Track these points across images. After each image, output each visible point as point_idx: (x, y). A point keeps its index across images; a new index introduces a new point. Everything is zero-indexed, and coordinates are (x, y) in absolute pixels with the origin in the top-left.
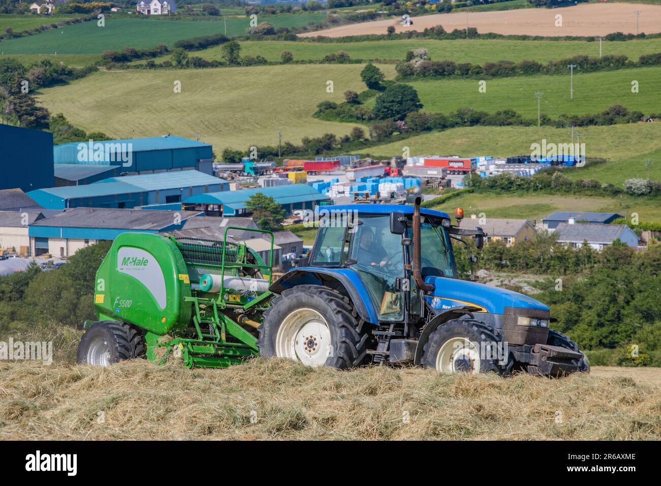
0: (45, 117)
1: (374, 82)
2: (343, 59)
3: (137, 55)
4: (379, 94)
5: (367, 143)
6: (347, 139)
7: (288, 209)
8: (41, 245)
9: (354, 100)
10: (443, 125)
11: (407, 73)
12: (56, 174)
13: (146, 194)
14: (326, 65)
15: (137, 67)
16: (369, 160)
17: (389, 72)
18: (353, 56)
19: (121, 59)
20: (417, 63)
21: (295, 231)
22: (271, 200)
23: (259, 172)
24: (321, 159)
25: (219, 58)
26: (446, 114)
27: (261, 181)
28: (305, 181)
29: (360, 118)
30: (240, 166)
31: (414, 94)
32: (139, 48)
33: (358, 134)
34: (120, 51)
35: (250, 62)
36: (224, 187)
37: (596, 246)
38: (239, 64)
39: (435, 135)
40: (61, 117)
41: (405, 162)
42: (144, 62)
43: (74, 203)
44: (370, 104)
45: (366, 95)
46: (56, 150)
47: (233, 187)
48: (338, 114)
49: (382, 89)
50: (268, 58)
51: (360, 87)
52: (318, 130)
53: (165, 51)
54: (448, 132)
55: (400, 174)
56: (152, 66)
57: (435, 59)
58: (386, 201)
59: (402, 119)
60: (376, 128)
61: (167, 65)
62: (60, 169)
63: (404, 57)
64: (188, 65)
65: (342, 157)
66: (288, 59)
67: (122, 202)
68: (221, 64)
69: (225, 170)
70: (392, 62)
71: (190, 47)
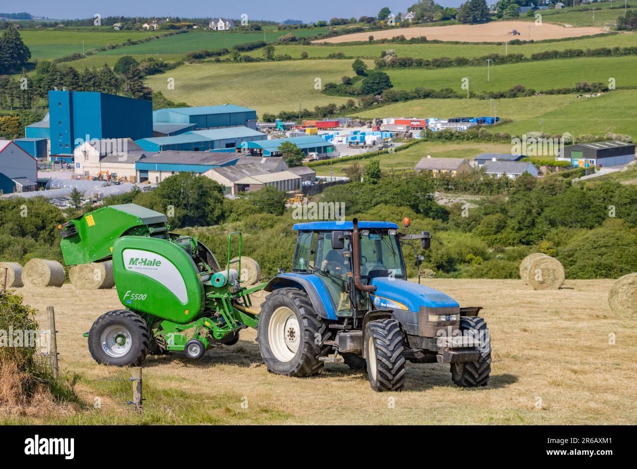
0: (149, 93)
1: (360, 71)
2: (340, 56)
3: (209, 55)
4: (364, 78)
5: (356, 110)
6: (344, 107)
7: (305, 152)
8: (144, 175)
9: (348, 82)
10: (406, 98)
11: (382, 65)
12: (154, 130)
13: (212, 142)
14: (329, 61)
15: (209, 62)
16: (358, 120)
17: (370, 65)
18: (347, 54)
19: (198, 57)
20: (388, 59)
21: (310, 166)
22: (295, 146)
23: (287, 128)
24: (327, 120)
25: (261, 56)
26: (408, 91)
27: (288, 134)
28: (316, 134)
29: (352, 94)
30: (274, 124)
31: (388, 78)
32: (210, 50)
33: (351, 104)
34: (198, 52)
35: (281, 59)
36: (263, 138)
37: (511, 176)
38: (273, 60)
39: (400, 104)
40: (160, 93)
41: (382, 122)
42: (213, 59)
43: (166, 148)
44: (358, 85)
45: (356, 79)
46: (155, 114)
47: (269, 137)
48: (338, 91)
49: (366, 75)
50: (292, 56)
51: (352, 74)
52: (325, 102)
53: (226, 52)
54: (409, 102)
55: (378, 129)
56: (218, 61)
57: (399, 57)
58: (370, 147)
59: (379, 94)
60: (362, 100)
61: (228, 61)
62: (157, 126)
63: (380, 55)
64: (241, 60)
65: (340, 118)
66: (305, 57)
67: (197, 147)
68: (262, 60)
69: (264, 127)
70: (372, 58)
71: (242, 49)
